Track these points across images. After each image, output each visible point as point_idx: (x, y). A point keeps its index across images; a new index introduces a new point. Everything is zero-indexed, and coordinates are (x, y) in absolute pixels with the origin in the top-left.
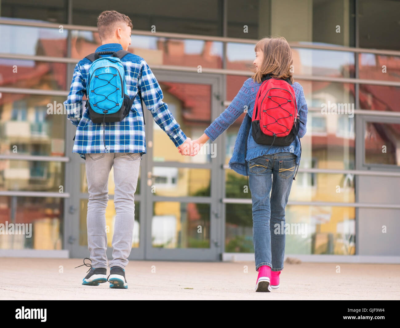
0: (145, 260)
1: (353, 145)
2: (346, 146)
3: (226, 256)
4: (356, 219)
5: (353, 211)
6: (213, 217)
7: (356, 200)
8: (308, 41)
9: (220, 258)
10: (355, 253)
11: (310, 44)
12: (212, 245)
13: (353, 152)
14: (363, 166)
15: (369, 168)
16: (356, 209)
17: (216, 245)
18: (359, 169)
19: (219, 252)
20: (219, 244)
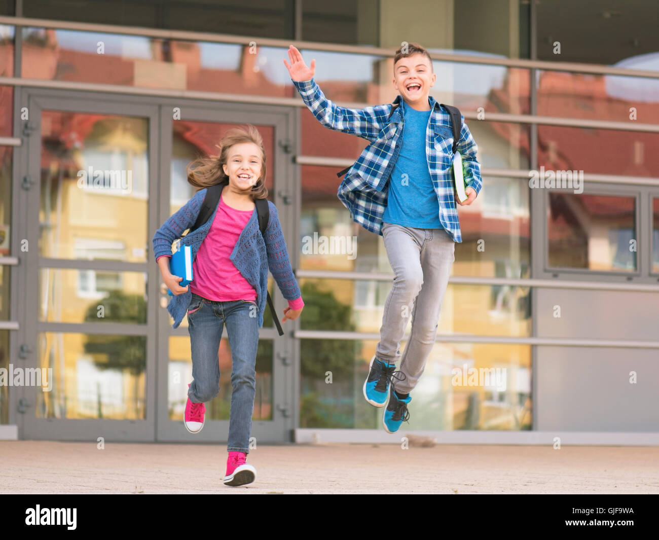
0: (156, 442)
1: (526, 234)
2: (515, 233)
3: (302, 434)
4: (532, 366)
5: (526, 351)
6: (277, 364)
7: (532, 332)
8: (446, 47)
9: (291, 438)
10: (529, 428)
11: (450, 52)
12: (277, 414)
13: (527, 245)
14: (545, 271)
15: (555, 276)
16: (533, 347)
17: (284, 413)
18: (538, 278)
19: (289, 427)
20: (288, 413)
